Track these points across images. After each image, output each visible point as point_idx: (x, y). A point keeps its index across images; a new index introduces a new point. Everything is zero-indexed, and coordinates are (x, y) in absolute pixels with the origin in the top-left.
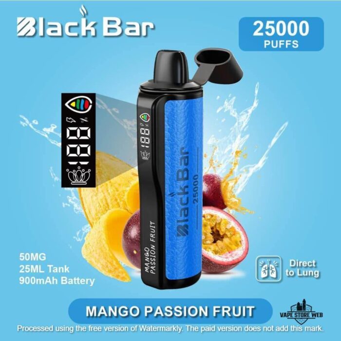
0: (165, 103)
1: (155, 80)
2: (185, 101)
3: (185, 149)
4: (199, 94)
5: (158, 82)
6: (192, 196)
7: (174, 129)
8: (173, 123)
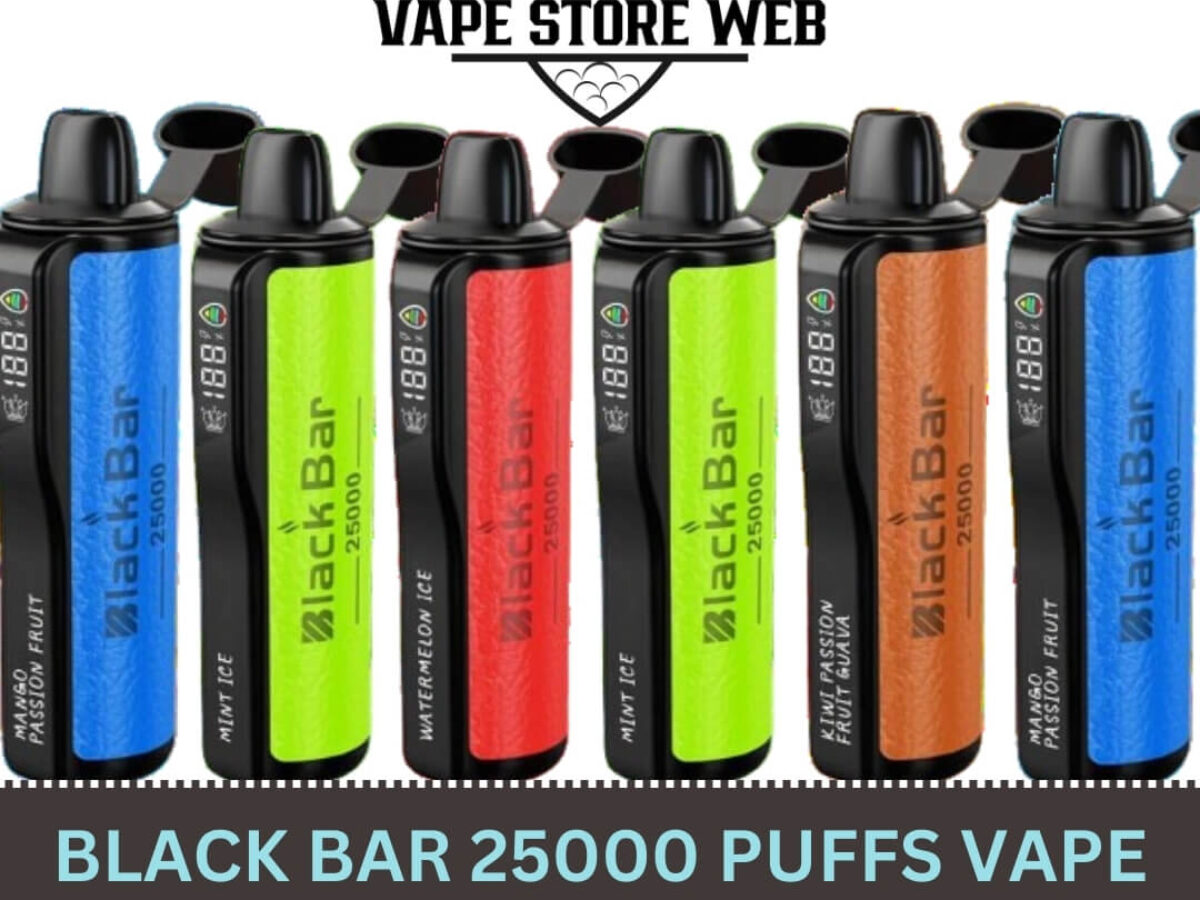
0: (72, 258)
1: (45, 195)
2: (128, 255)
3: (128, 391)
4: (168, 234)
5: (51, 201)
6: (148, 525)
7: (98, 333)
8: (96, 317)
